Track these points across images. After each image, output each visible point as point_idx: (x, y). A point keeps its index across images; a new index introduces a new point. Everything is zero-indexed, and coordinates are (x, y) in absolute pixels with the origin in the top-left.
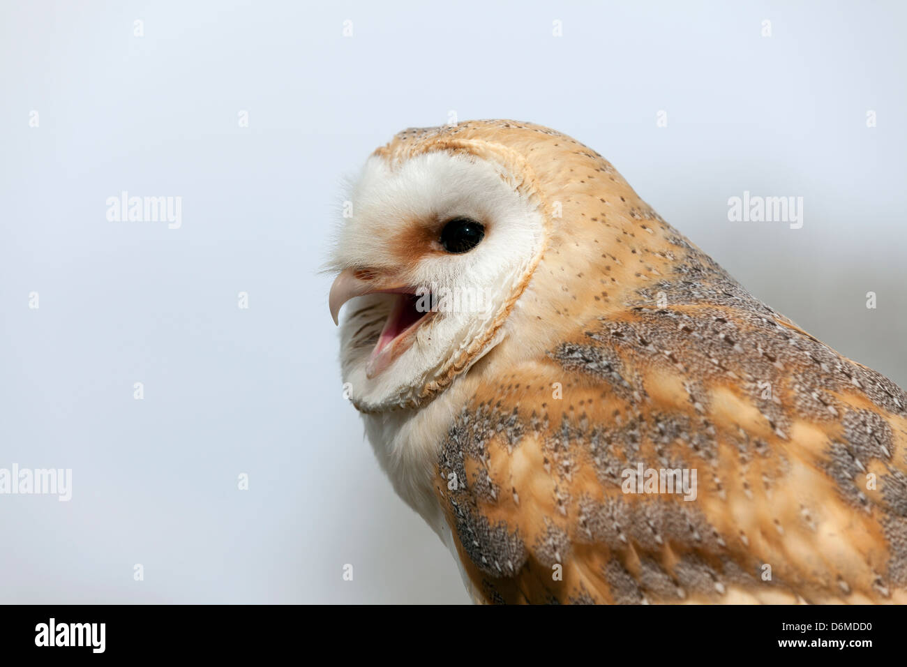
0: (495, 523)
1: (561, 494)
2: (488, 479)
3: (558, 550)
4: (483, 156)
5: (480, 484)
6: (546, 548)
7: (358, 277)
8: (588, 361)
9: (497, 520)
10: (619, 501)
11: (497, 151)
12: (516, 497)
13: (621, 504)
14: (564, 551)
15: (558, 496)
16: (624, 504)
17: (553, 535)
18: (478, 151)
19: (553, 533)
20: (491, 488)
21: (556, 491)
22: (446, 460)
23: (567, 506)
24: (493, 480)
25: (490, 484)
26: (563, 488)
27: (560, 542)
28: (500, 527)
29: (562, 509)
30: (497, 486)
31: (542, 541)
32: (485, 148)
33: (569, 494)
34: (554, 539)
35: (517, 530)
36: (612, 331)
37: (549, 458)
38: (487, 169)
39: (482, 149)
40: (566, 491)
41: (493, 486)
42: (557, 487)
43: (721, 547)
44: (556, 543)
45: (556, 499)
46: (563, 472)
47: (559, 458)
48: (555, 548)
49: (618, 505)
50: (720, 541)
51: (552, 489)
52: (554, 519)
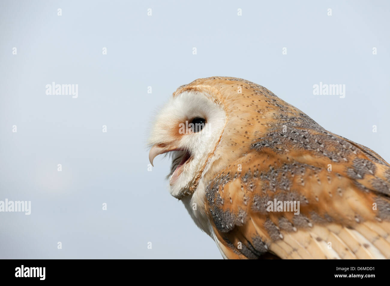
0: (225, 210)
1: (246, 197)
2: (220, 197)
3: (243, 218)
4: (200, 91)
5: (217, 200)
6: (238, 218)
7: (160, 147)
8: (264, 144)
9: (226, 209)
10: (267, 196)
11: (206, 88)
12: (231, 201)
13: (268, 197)
14: (245, 219)
15: (245, 198)
16: (269, 197)
17: (241, 213)
18: (198, 89)
19: (241, 212)
20: (221, 200)
21: (244, 196)
22: (208, 194)
23: (247, 201)
24: (222, 197)
25: (221, 199)
26: (247, 195)
27: (243, 215)
28: (227, 211)
29: (246, 203)
30: (223, 199)
31: (237, 216)
32: (201, 88)
33: (249, 197)
34: (241, 214)
35: (233, 211)
36: (269, 135)
37: (243, 186)
38: (202, 96)
39: (200, 88)
40: (248, 196)
41: (222, 199)
42: (245, 195)
43: (307, 204)
44: (242, 216)
45: (244, 199)
46: (250, 189)
47: (248, 184)
48: (241, 218)
49: (267, 198)
50: (307, 201)
51: (243, 196)
52: (242, 207)
